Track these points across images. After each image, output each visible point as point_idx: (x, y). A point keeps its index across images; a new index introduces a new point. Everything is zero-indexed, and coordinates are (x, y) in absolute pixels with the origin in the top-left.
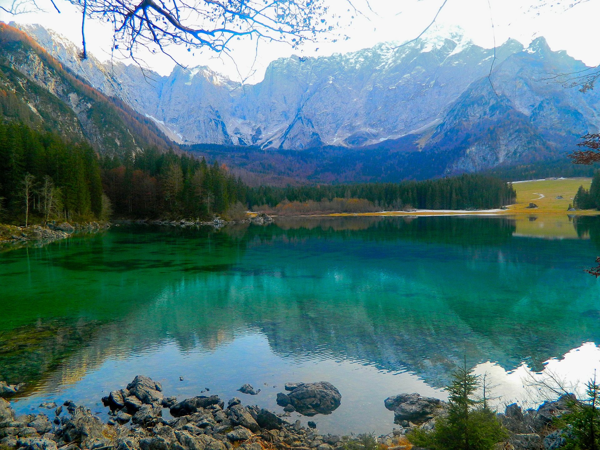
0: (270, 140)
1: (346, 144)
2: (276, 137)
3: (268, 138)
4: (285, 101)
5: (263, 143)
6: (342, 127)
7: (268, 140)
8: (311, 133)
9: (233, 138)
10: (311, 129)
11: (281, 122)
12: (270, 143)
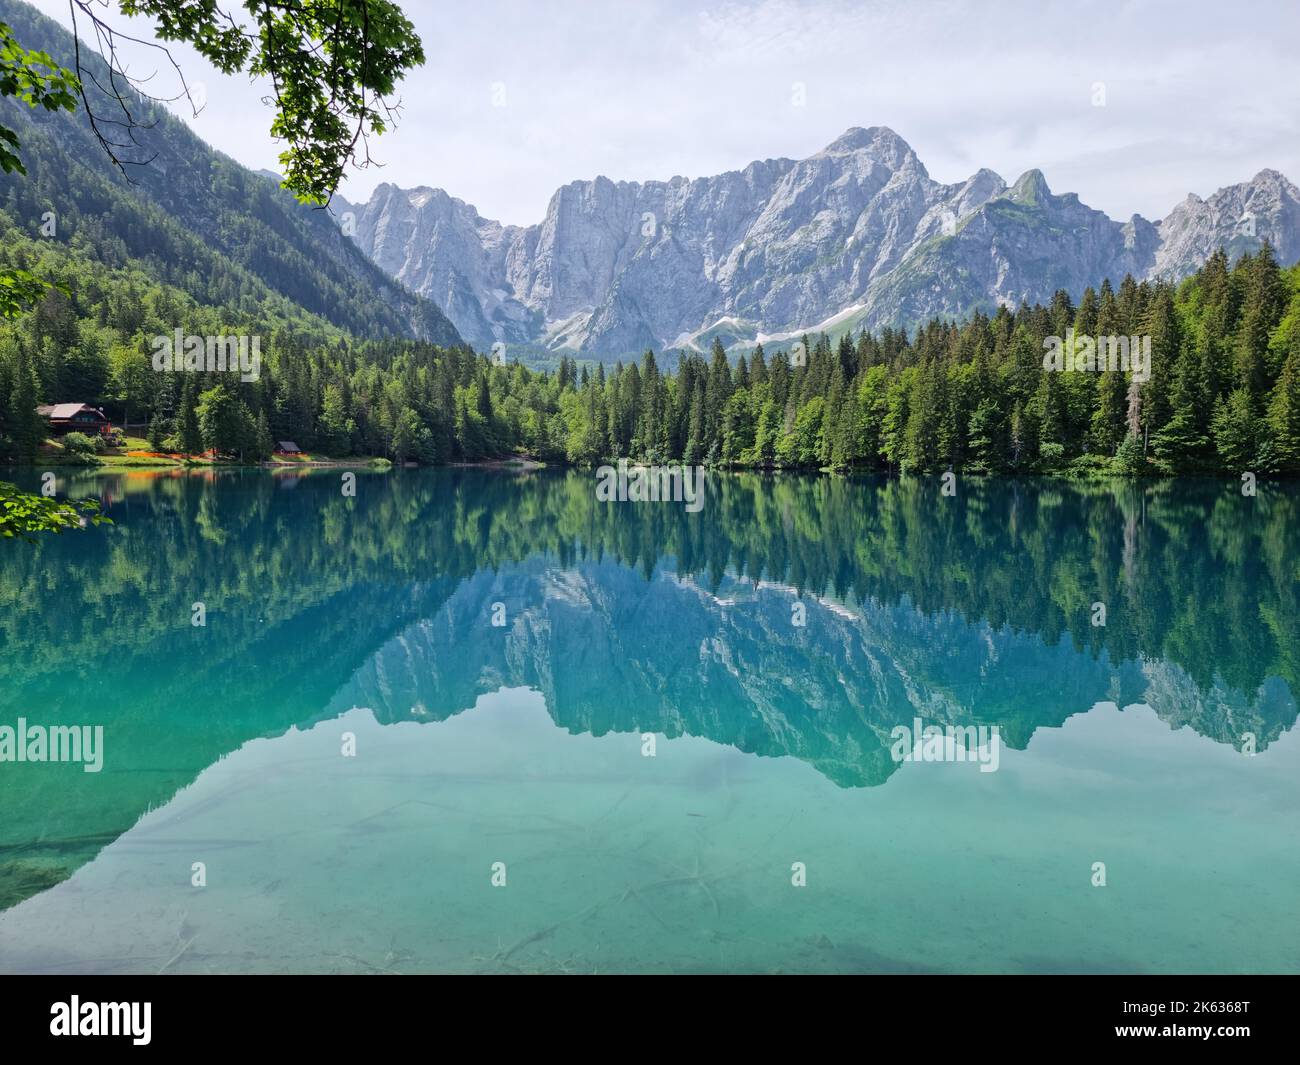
0: (562, 334)
1: (699, 346)
2: (572, 329)
3: (558, 330)
4: (586, 262)
5: (550, 340)
6: (691, 316)
7: (559, 333)
8: (637, 325)
9: (495, 328)
10: (637, 318)
11: (578, 302)
12: (563, 339)
